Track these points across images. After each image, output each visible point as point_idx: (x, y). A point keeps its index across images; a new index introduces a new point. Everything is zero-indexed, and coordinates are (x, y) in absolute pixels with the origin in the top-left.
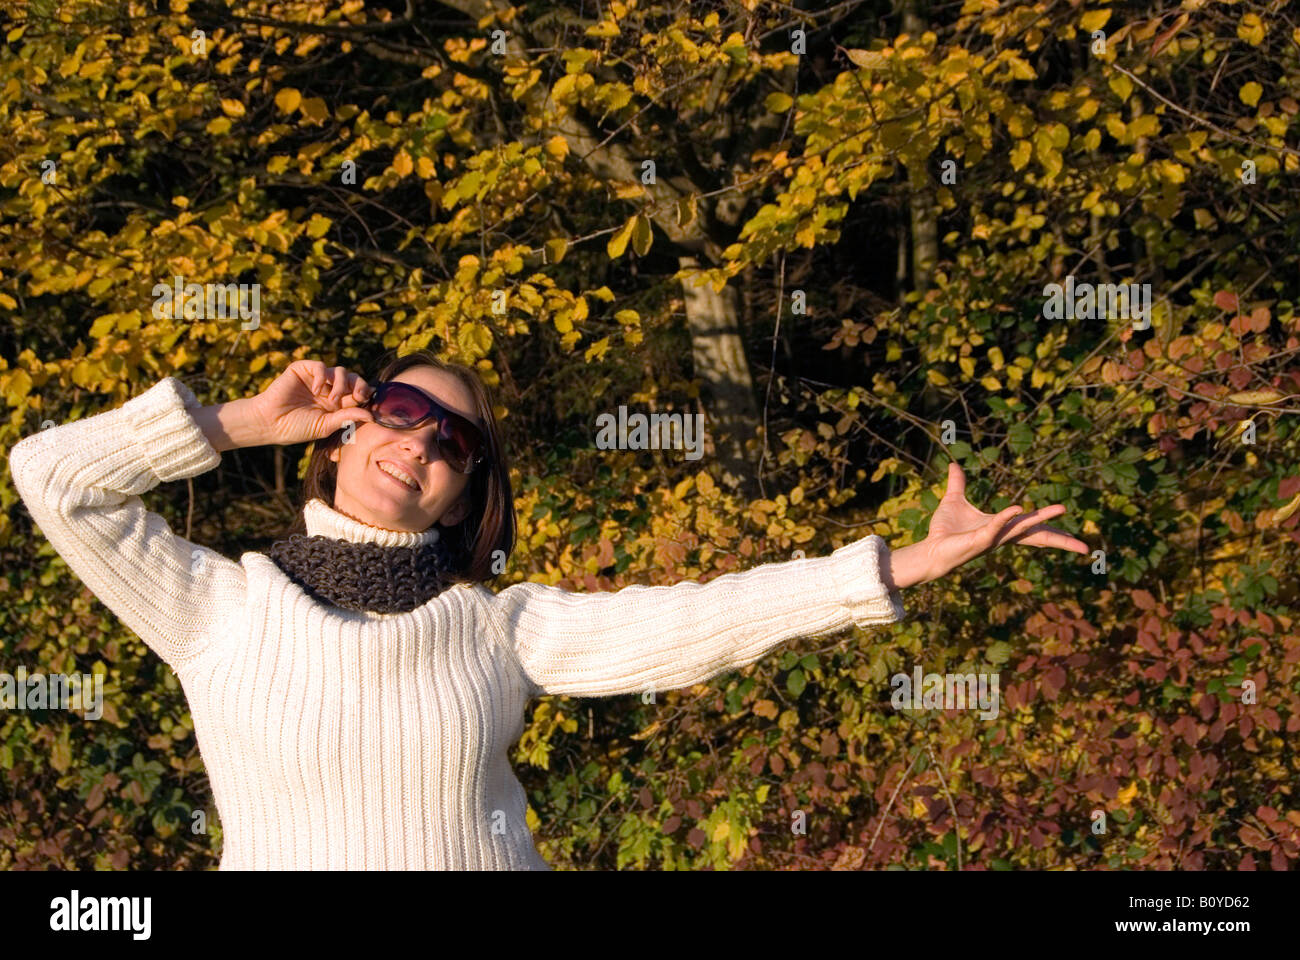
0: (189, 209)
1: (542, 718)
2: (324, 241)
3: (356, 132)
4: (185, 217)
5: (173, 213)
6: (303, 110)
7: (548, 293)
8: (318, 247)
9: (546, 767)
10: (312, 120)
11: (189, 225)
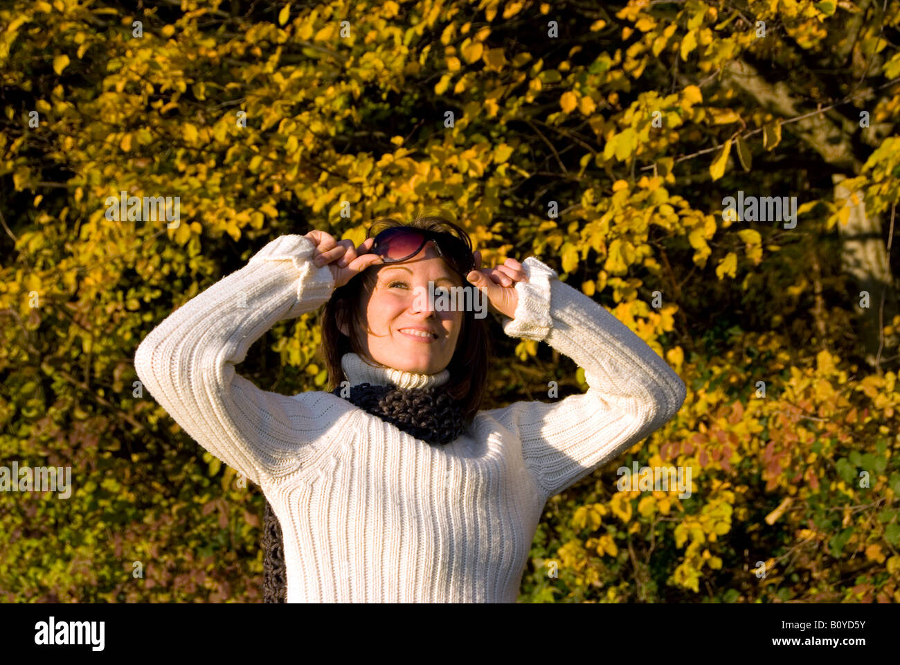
0: (403, 146)
1: (693, 554)
2: (507, 165)
3: (532, 75)
4: (401, 152)
5: (392, 149)
6: (486, 59)
7: (682, 212)
8: (501, 170)
9: (696, 589)
10: (493, 67)
11: (402, 158)
